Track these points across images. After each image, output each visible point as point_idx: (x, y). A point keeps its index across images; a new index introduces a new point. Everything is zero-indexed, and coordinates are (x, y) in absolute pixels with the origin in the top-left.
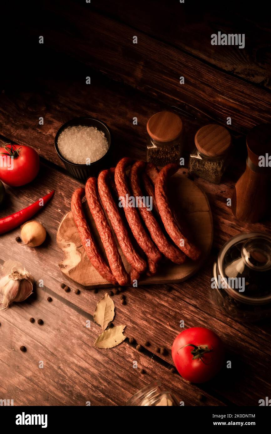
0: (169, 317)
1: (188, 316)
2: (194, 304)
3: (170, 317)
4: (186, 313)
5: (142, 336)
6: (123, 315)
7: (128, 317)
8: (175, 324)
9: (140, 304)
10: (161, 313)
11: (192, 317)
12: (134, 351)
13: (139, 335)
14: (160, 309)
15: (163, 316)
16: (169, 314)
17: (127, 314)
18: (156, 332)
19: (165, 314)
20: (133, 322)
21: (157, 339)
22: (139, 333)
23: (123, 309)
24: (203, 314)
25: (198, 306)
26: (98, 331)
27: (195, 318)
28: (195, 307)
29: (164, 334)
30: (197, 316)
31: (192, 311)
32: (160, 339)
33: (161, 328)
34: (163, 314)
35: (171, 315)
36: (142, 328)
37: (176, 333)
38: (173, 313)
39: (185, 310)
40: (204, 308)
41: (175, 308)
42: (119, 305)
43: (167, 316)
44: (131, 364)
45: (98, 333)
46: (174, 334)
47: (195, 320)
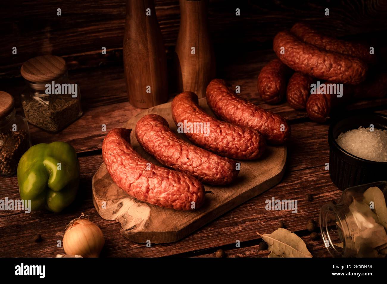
0: (298, 190)
1: (312, 179)
2: (305, 167)
3: (300, 190)
4: (308, 178)
5: (299, 221)
6: (258, 220)
7: (264, 219)
8: (312, 191)
9: (261, 201)
10: (289, 193)
11: (315, 176)
12: (309, 238)
13: (296, 223)
14: (283, 191)
15: (293, 194)
16: (296, 188)
17: (261, 217)
18: (304, 209)
19: (292, 191)
20: (275, 217)
21: (314, 213)
22: (292, 222)
23: (251, 216)
24: (321, 168)
25: (309, 166)
26: (254, 251)
27: (320, 175)
28: (307, 169)
29: (314, 205)
30: (319, 173)
31: (310, 173)
32: (316, 211)
33: (305, 203)
34: (291, 193)
35: (298, 188)
36: (289, 216)
37: (322, 196)
38: (297, 186)
39: (303, 176)
40: (316, 164)
41: (294, 181)
42: (242, 216)
43: (297, 191)
44: (322, 250)
45: (256, 253)
46: (321, 199)
47: (322, 177)
